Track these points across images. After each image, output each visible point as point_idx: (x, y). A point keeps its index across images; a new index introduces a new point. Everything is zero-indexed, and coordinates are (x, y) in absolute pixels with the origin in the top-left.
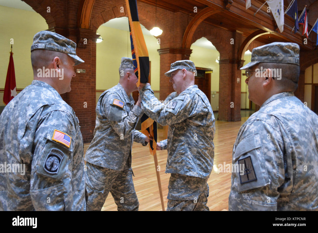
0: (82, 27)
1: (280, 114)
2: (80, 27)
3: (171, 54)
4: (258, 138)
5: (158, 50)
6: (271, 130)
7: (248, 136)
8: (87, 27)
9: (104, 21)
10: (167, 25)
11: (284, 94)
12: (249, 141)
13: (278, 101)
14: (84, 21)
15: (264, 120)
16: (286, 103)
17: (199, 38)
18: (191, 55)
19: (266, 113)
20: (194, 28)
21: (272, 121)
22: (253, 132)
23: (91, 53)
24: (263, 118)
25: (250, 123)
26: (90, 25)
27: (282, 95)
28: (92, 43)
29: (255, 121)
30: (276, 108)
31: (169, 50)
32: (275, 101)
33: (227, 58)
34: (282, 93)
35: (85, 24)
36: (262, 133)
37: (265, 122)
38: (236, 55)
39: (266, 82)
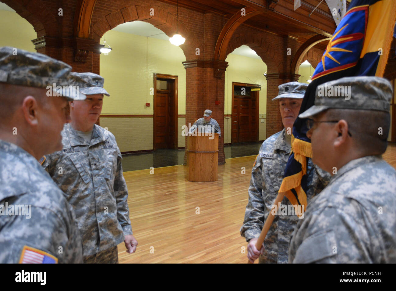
0: (79, 36)
1: (365, 195)
2: (78, 36)
3: (199, 68)
4: (331, 238)
5: (183, 63)
6: (352, 224)
7: (316, 234)
8: (86, 36)
9: (110, 27)
10: (194, 31)
11: (368, 159)
12: (318, 242)
13: (359, 172)
14: (83, 27)
15: (341, 206)
16: (371, 174)
17: (238, 46)
18: (227, 69)
19: (342, 193)
20: (230, 34)
21: (351, 208)
22: (324, 227)
23: (93, 68)
24: (338, 203)
25: (318, 212)
26: (91, 33)
27: (365, 161)
28: (94, 56)
29: (327, 209)
30: (358, 184)
31: (197, 62)
32: (354, 171)
33: (277, 72)
34: (364, 159)
35: (83, 32)
36: (338, 229)
37: (342, 209)
38: (288, 68)
39: (339, 140)
